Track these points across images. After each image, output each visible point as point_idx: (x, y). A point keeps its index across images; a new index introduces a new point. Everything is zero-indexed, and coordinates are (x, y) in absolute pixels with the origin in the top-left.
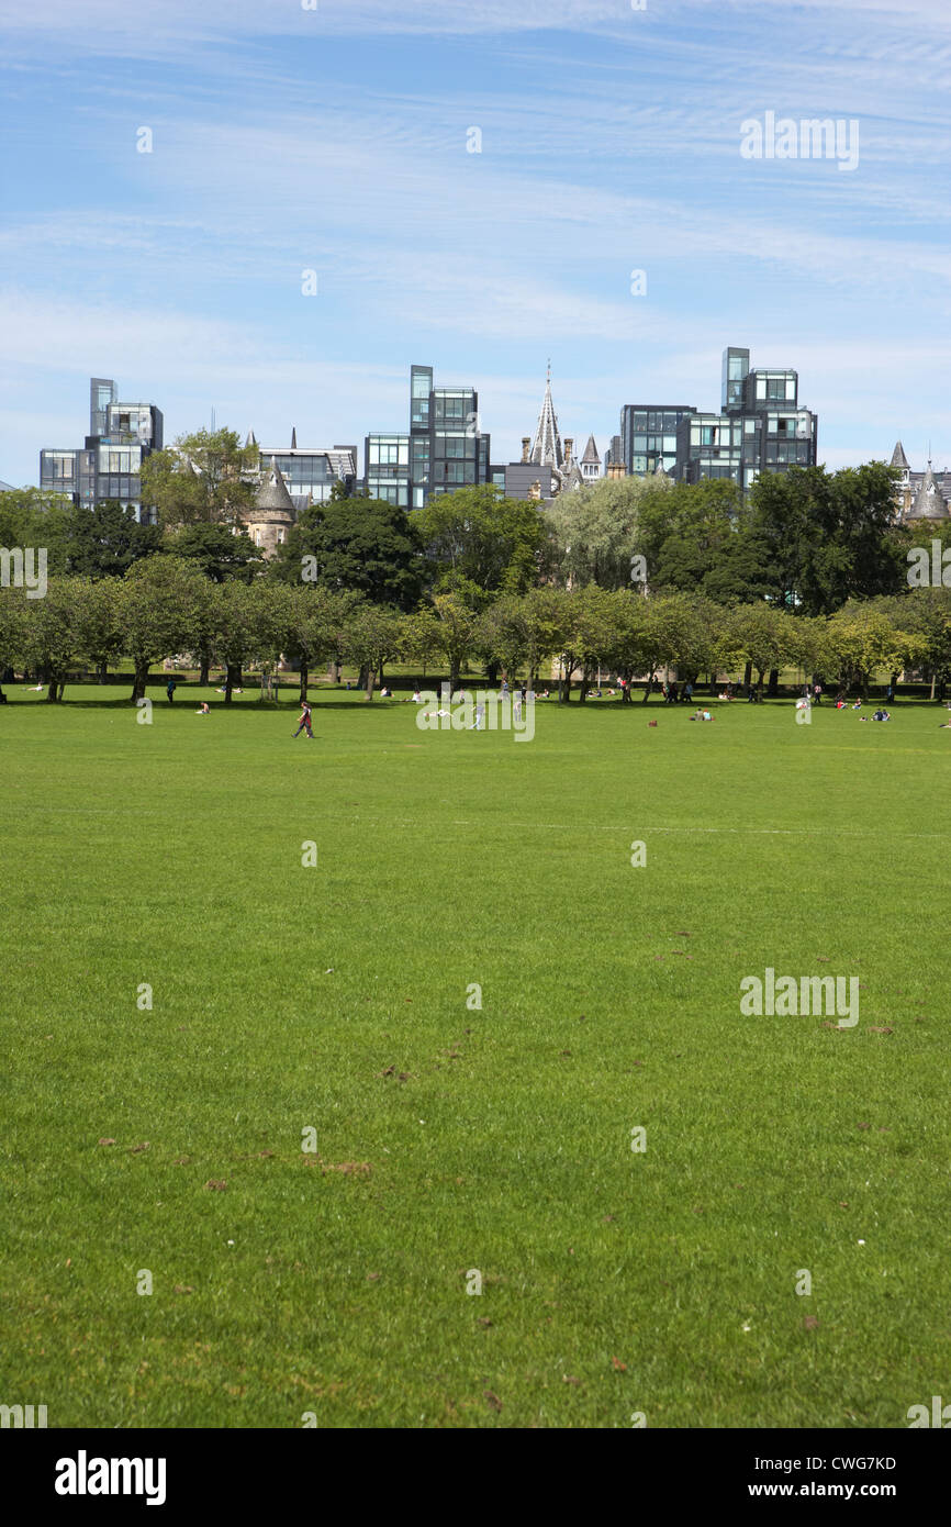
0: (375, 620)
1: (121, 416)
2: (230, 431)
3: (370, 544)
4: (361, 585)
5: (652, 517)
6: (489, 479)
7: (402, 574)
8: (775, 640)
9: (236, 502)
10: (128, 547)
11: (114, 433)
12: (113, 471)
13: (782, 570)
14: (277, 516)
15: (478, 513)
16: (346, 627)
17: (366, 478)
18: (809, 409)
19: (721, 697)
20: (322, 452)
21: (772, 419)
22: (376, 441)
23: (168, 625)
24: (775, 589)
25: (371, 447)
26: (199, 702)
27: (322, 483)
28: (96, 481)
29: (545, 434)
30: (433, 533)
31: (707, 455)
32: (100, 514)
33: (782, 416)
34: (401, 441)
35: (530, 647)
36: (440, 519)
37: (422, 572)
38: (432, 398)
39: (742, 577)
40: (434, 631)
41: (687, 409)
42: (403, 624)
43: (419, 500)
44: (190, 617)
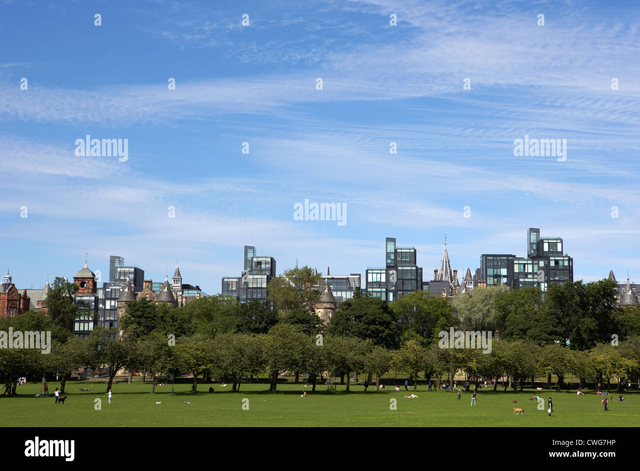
0: (380, 352)
1: (258, 262)
2: (309, 268)
3: (372, 318)
4: (370, 336)
5: (502, 305)
6: (422, 289)
7: (387, 331)
8: (565, 362)
9: (310, 299)
10: (263, 320)
11: (255, 270)
12: (254, 286)
13: (563, 329)
14: (328, 306)
15: (420, 303)
16: (367, 356)
17: (367, 288)
18: (568, 255)
19: (538, 389)
20: (346, 277)
21: (552, 260)
22: (371, 272)
23: (287, 355)
24: (561, 338)
25: (369, 274)
26: (302, 391)
27: (346, 291)
28: (247, 291)
29: (444, 268)
30: (400, 313)
31: (522, 277)
32: (251, 305)
33: (557, 258)
34: (383, 272)
35: (451, 365)
36: (404, 306)
37: (396, 330)
38: (396, 252)
39: (545, 332)
40: (407, 357)
41: (511, 256)
42: (393, 354)
43: (391, 298)
44: (297, 352)
